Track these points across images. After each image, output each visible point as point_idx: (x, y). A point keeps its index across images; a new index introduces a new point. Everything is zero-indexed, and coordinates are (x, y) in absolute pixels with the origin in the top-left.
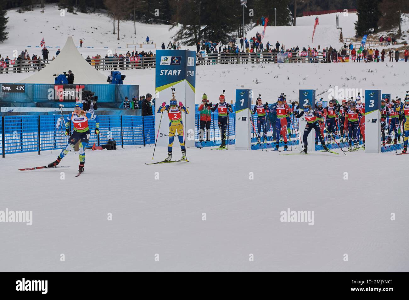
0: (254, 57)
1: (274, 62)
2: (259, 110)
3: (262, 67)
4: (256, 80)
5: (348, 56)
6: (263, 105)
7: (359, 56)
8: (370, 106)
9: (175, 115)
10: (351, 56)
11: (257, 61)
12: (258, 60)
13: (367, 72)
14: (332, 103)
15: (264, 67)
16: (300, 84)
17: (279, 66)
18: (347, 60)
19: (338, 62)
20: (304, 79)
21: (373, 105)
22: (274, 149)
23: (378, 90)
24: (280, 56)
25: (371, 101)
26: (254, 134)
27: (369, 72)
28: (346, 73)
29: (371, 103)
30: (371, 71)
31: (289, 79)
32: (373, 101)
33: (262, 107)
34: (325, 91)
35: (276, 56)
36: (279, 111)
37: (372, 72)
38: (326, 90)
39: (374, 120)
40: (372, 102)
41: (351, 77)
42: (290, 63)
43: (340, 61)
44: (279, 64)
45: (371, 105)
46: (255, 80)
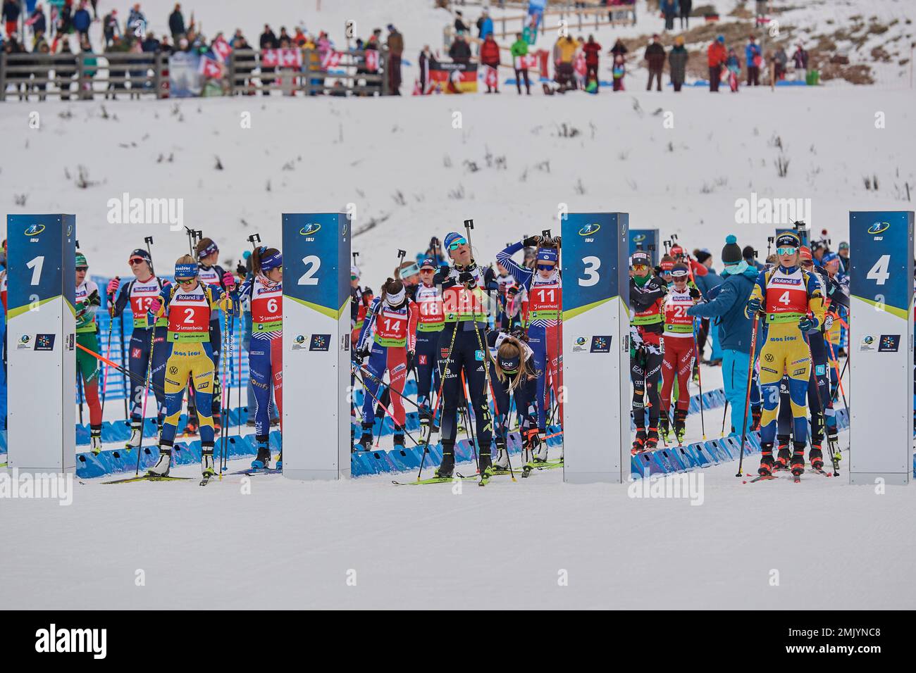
0: (68, 74)
1: (156, 92)
2: (139, 301)
3: (106, 116)
4: (78, 174)
5: (474, 68)
6: (159, 280)
7: (519, 66)
8: (582, 283)
9: (189, 313)
10: (483, 70)
11: (82, 88)
12: (88, 86)
13: (552, 135)
14: (429, 271)
15: (115, 117)
16: (269, 189)
17: (176, 112)
18: (468, 85)
19: (430, 93)
20: (288, 167)
21: (595, 279)
22: (250, 467)
23: (615, 215)
24: (181, 69)
25: (586, 260)
26: (81, 409)
27: (563, 138)
28: (464, 142)
29: (587, 271)
30: (569, 132)
31: (220, 167)
32: (596, 262)
33: (155, 289)
34: (377, 216)
35: (162, 67)
36: (269, 306)
37: (576, 139)
38: (382, 216)
39: (602, 343)
40: (590, 265)
41: (488, 157)
42: (227, 99)
43: (438, 91)
44: (179, 101)
45: (588, 277)
46: (75, 174)
